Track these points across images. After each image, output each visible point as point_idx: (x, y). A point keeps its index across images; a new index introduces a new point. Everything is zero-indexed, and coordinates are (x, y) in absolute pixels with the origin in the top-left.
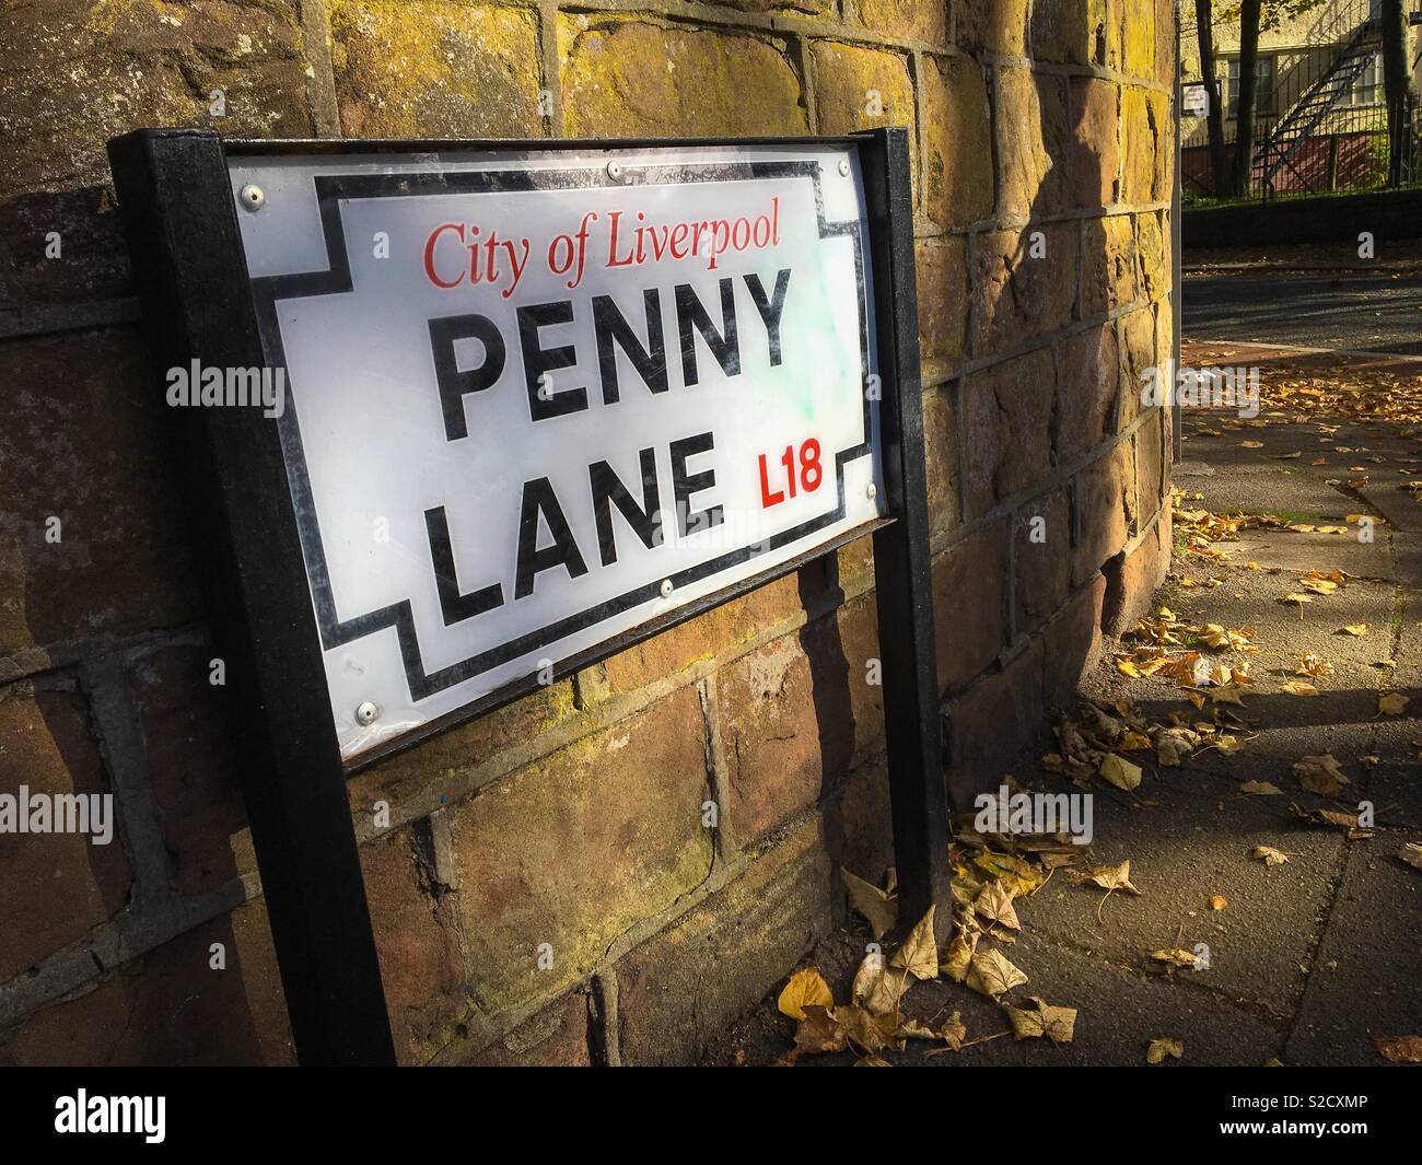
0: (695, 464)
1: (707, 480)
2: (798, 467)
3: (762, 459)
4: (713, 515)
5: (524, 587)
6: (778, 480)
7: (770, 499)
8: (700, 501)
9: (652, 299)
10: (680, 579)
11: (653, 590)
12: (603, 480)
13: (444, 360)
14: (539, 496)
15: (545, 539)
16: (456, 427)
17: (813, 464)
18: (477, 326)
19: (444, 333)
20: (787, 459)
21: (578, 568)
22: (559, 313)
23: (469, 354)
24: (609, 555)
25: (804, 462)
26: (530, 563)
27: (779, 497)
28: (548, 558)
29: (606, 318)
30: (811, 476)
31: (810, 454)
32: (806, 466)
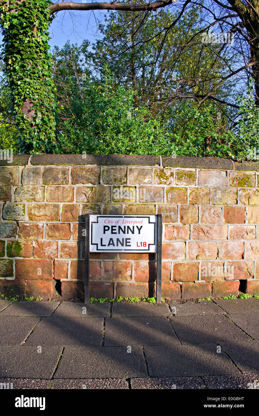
0: (128, 241)
1: (130, 242)
2: (143, 244)
3: (137, 243)
4: (130, 246)
5: (109, 246)
6: (139, 244)
7: (137, 246)
8: (128, 244)
9: (125, 227)
10: (125, 250)
11: (122, 250)
12: (118, 240)
14: (111, 239)
15: (111, 242)
16: (104, 233)
19: (105, 227)
21: (114, 246)
22: (116, 226)
23: (107, 228)
24: (117, 245)
26: (109, 244)
28: (111, 244)
29: (120, 227)
30: (145, 245)
31: (145, 243)
32: (144, 244)
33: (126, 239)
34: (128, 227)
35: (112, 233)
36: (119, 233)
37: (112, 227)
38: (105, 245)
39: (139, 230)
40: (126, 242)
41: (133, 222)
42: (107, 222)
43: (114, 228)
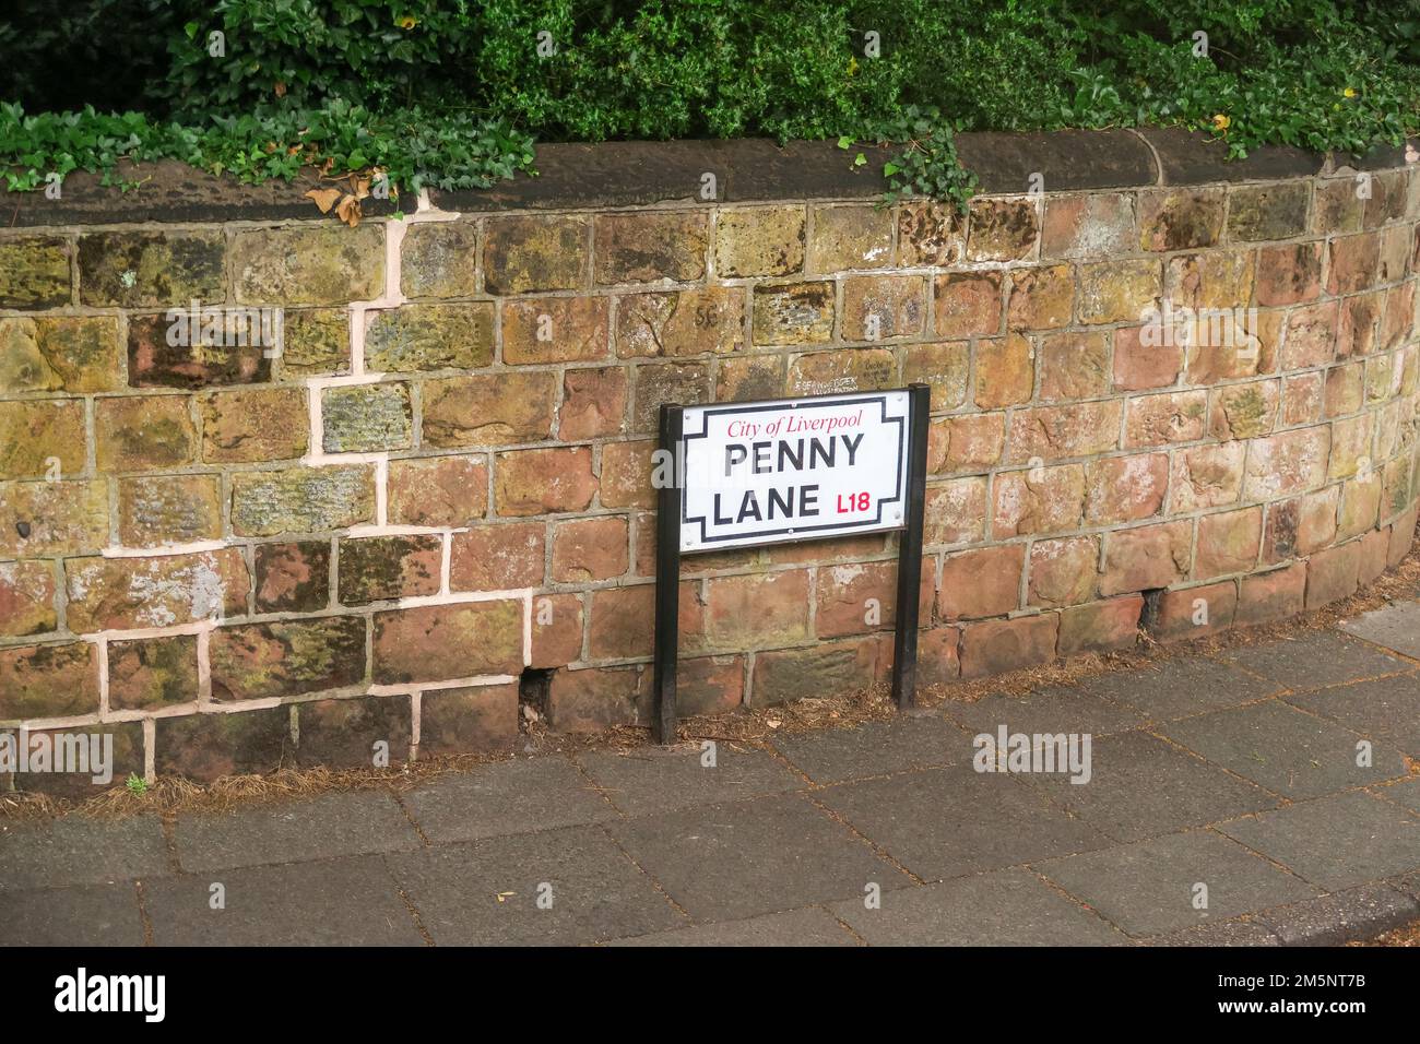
0: (809, 494)
1: (814, 500)
2: (857, 502)
3: (840, 497)
4: (815, 512)
5: (740, 520)
6: (846, 504)
7: (840, 511)
8: (809, 506)
9: (801, 442)
10: (796, 530)
11: (786, 531)
12: (773, 494)
13: (728, 456)
14: (750, 495)
15: (749, 508)
16: (728, 472)
17: (866, 501)
18: (741, 447)
19: (730, 448)
20: (852, 498)
21: (759, 518)
22: (768, 444)
23: (737, 454)
24: (771, 516)
25: (863, 501)
26: (743, 514)
27: (846, 510)
28: (750, 514)
29: (784, 447)
30: (864, 505)
31: (864, 498)
32: (862, 501)
33: (804, 489)
34: (815, 443)
35: (756, 470)
36: (781, 468)
38: (729, 521)
39: (852, 449)
40: (804, 500)
41: (826, 424)
42: (736, 430)
43: (762, 451)
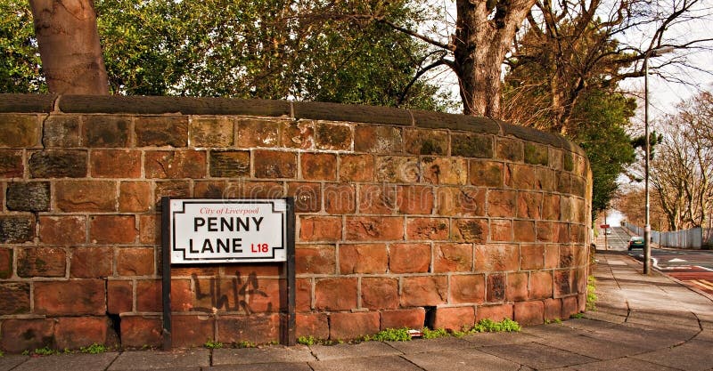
0: (237, 243)
1: (240, 245)
2: (261, 248)
3: (252, 245)
4: (241, 251)
5: (203, 252)
6: (256, 248)
7: (253, 251)
8: (237, 248)
10: (232, 258)
11: (226, 259)
12: (219, 242)
13: (196, 222)
14: (207, 241)
15: (207, 247)
16: (196, 230)
17: (266, 248)
18: (202, 219)
19: (196, 219)
20: (259, 246)
21: (212, 252)
22: (216, 219)
23: (200, 222)
24: (218, 251)
26: (204, 249)
27: (256, 251)
28: (207, 249)
29: (223, 220)
30: (265, 250)
31: (265, 246)
32: (264, 248)
33: (234, 240)
34: (239, 220)
35: (210, 230)
36: (222, 230)
37: (210, 219)
38: (197, 252)
39: (258, 223)
40: (234, 245)
43: (212, 221)
